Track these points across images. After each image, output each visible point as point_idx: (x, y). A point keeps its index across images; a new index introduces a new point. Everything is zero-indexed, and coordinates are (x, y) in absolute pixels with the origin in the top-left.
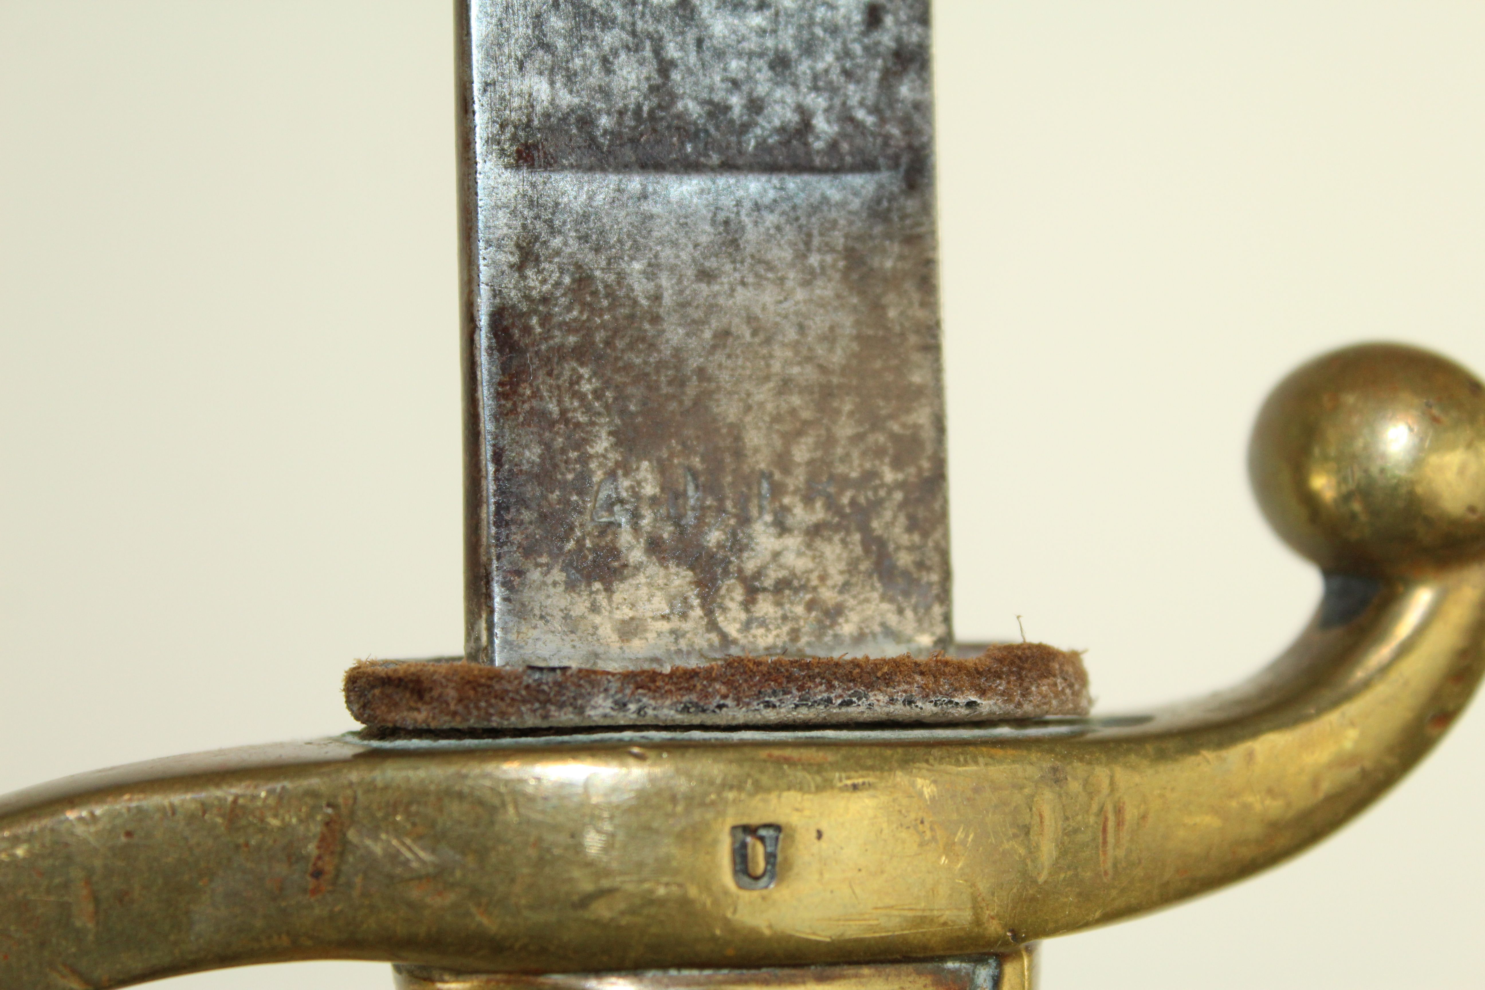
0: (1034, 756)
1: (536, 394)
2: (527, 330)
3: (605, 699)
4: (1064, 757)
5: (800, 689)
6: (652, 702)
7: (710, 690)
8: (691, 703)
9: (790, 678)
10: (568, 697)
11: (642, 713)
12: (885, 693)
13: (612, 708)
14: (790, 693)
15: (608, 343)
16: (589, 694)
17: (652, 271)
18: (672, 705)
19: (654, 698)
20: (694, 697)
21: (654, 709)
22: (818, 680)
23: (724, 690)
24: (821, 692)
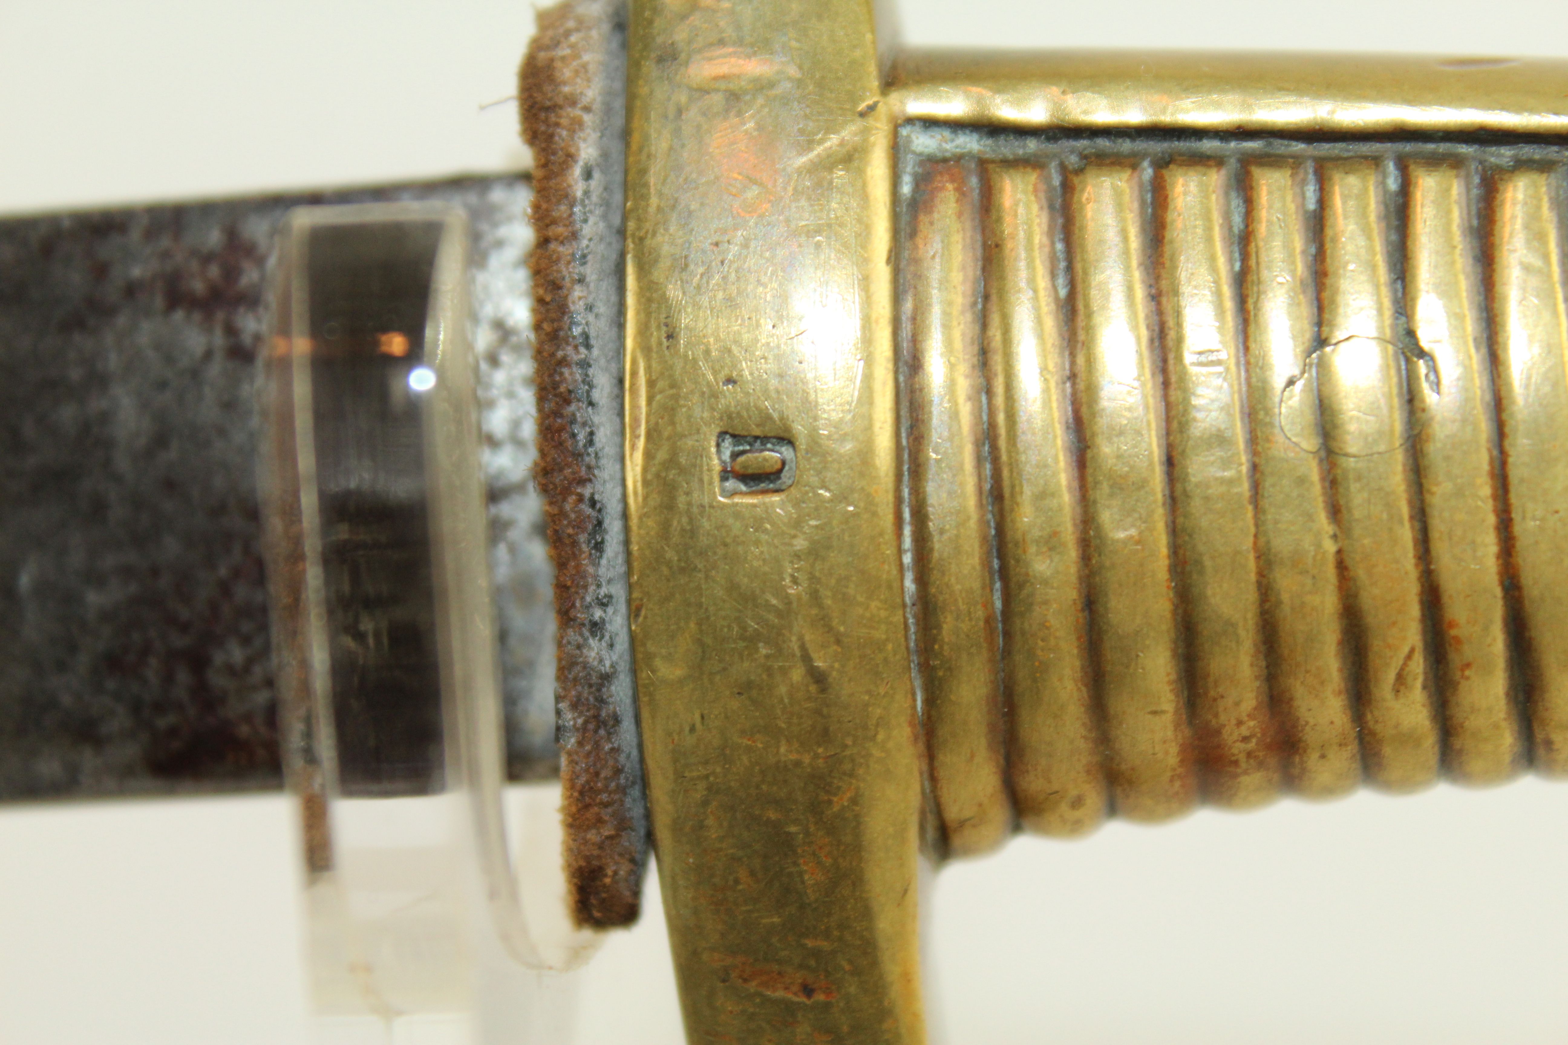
0: (644, 91)
1: (248, 718)
2: (173, 732)
3: (590, 648)
4: (646, 47)
5: (568, 402)
6: (592, 588)
7: (573, 516)
8: (589, 542)
9: (557, 414)
10: (590, 693)
11: (605, 601)
12: (570, 290)
13: (600, 640)
14: (574, 415)
15: (184, 628)
16: (585, 668)
17: (96, 578)
18: (594, 565)
19: (585, 587)
20: (582, 538)
21: (599, 586)
22: (557, 378)
23: (572, 499)
24: (571, 374)
